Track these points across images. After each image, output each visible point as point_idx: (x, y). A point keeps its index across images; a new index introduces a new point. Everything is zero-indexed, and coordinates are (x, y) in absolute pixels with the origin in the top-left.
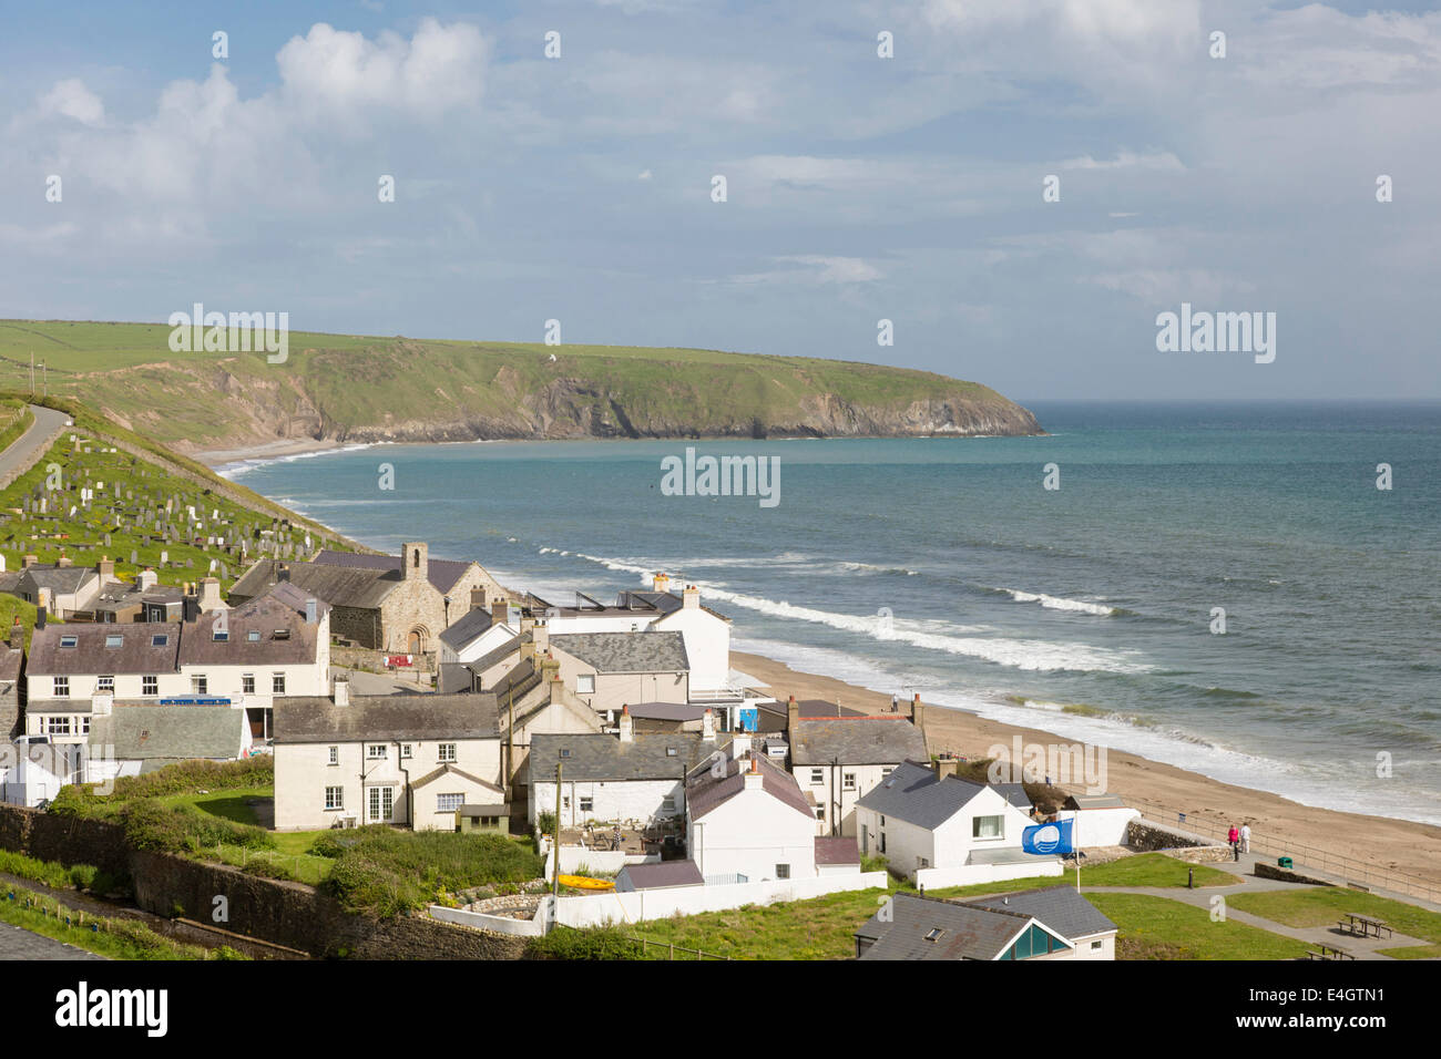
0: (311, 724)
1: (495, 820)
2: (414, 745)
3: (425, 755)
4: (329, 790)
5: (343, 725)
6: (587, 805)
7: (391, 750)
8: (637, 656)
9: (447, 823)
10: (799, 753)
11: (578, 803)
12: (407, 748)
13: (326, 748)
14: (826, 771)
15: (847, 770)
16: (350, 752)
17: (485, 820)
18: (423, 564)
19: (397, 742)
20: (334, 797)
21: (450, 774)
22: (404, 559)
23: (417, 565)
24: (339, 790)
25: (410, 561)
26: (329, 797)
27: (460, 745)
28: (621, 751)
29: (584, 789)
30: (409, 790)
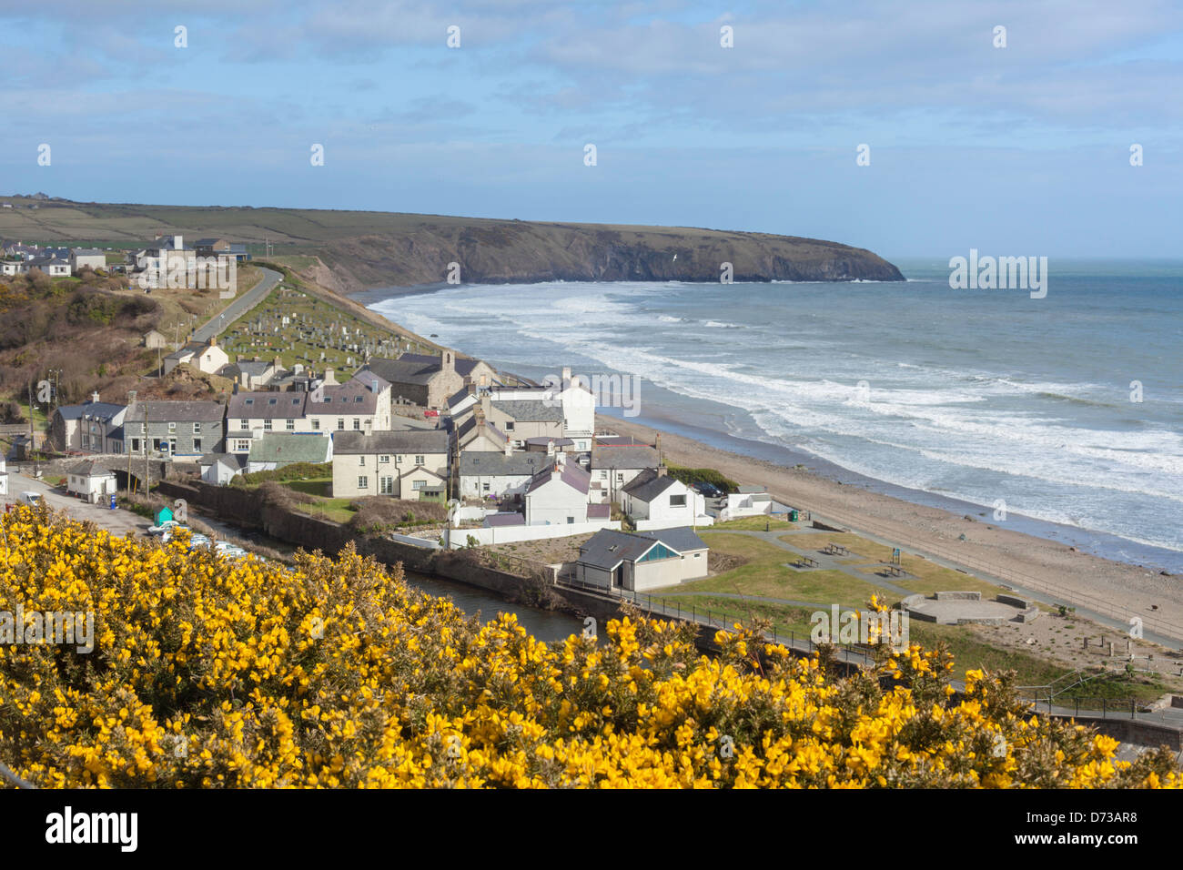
0: (352, 445)
1: (437, 494)
2: (403, 456)
3: (409, 461)
4: (361, 478)
5: (368, 447)
6: (487, 488)
7: (392, 458)
8: (537, 412)
9: (415, 496)
10: (594, 463)
11: (482, 486)
12: (400, 458)
13: (359, 457)
14: (608, 471)
15: (619, 472)
16: (371, 459)
17: (432, 493)
18: (452, 363)
19: (394, 454)
20: (363, 481)
21: (419, 471)
22: (441, 358)
23: (448, 362)
24: (366, 478)
25: (445, 359)
26: (361, 482)
27: (427, 457)
28: (506, 460)
29: (484, 479)
30: (399, 477)
